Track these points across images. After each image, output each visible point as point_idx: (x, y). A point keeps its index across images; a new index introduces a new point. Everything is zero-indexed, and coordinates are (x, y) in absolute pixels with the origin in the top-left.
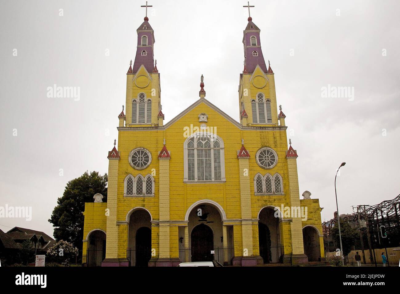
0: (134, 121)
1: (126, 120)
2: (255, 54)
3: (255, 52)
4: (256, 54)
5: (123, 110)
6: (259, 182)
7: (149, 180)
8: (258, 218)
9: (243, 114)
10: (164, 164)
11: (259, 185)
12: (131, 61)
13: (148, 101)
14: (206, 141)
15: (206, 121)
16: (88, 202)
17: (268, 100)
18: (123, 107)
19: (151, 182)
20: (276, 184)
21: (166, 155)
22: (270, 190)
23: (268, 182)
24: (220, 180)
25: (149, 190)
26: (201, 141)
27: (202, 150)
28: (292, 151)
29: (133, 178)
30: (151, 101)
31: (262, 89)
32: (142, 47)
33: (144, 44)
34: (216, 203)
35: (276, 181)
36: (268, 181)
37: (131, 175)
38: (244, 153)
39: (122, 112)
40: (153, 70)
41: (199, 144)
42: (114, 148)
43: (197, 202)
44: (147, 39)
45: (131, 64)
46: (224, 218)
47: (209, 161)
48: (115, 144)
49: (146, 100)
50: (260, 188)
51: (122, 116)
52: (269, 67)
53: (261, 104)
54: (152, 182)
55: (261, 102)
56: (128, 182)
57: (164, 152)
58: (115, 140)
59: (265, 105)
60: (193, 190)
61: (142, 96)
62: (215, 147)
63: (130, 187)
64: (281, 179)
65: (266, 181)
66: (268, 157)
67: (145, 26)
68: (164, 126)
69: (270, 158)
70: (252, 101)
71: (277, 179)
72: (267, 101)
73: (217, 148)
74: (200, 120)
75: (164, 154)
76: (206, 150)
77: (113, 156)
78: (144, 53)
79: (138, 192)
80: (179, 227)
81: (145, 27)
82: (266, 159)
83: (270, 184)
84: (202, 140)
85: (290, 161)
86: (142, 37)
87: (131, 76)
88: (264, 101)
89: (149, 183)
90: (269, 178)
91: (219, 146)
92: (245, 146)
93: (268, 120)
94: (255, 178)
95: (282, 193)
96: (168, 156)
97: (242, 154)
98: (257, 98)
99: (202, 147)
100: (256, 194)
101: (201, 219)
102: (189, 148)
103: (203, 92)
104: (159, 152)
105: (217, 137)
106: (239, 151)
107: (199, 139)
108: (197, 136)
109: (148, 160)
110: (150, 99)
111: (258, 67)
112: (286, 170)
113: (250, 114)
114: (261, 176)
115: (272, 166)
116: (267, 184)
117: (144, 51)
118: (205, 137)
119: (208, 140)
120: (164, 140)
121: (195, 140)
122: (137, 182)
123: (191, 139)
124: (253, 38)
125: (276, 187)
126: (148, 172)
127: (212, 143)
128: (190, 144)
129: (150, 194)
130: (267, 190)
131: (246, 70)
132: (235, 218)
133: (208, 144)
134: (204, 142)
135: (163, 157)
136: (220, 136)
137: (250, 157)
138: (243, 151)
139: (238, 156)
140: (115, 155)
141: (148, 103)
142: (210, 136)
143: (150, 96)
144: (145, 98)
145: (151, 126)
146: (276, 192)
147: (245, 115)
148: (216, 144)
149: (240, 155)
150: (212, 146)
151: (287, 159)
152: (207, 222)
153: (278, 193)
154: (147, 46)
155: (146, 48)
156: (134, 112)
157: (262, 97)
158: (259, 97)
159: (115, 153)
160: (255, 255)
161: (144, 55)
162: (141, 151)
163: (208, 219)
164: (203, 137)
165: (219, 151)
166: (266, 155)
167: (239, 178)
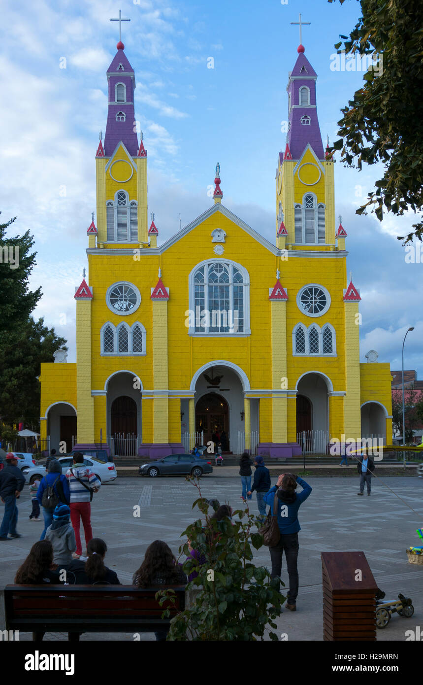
0: (110, 237)
1: (98, 236)
2: (306, 120)
3: (306, 117)
4: (308, 121)
5: (93, 219)
6: (300, 337)
7: (137, 331)
8: (296, 388)
9: (282, 230)
10: (159, 308)
11: (300, 341)
13: (132, 205)
14: (223, 272)
15: (223, 241)
16: (45, 361)
17: (321, 206)
18: (93, 214)
19: (140, 333)
20: (325, 339)
21: (163, 294)
22: (317, 348)
23: (314, 337)
24: (242, 331)
25: (137, 345)
26: (214, 272)
27: (216, 287)
28: (352, 290)
29: (112, 326)
30: (136, 205)
31: (313, 187)
32: (116, 104)
33: (119, 99)
34: (237, 366)
35: (325, 334)
36: (314, 334)
37: (110, 324)
38: (279, 293)
39: (93, 224)
40: (136, 150)
41: (212, 277)
42: (84, 282)
43: (208, 364)
44: (125, 90)
45: (101, 138)
46: (247, 388)
47: (226, 304)
48: (84, 276)
49: (128, 202)
50: (300, 346)
51: (92, 230)
52: (328, 146)
53: (309, 213)
54: (142, 333)
55: (310, 208)
56: (106, 334)
57: (160, 289)
58: (84, 270)
59: (316, 214)
60: (201, 346)
61: (121, 196)
62: (235, 282)
63: (109, 341)
64: (333, 331)
65: (311, 335)
66: (315, 298)
67: (121, 64)
68: (158, 249)
69: (318, 300)
70: (296, 207)
71: (328, 332)
72: (319, 207)
73: (238, 284)
74: (214, 240)
75: (161, 292)
76: (223, 286)
77: (83, 295)
78: (121, 117)
79: (121, 348)
80: (181, 399)
81: (121, 66)
82: (311, 302)
83: (316, 339)
84: (217, 271)
85: (348, 306)
86: (116, 86)
87: (103, 161)
88: (315, 207)
89: (137, 336)
90: (316, 330)
91: (241, 282)
92: (282, 282)
93: (319, 238)
94: (295, 331)
95: (334, 353)
96: (166, 295)
97: (276, 294)
98: (304, 202)
99: (216, 281)
100: (294, 353)
101: (211, 385)
102: (197, 284)
103: (218, 193)
104: (152, 290)
105: (238, 266)
106: (271, 289)
107: (212, 270)
108: (209, 265)
109: (136, 300)
110: (135, 201)
111: (309, 148)
112: (342, 318)
113: (291, 228)
114: (304, 327)
115: (321, 313)
116: (312, 339)
117: (121, 113)
118: (221, 266)
119: (226, 271)
120: (159, 270)
121: (206, 271)
122: (120, 334)
123: (199, 270)
124: (304, 91)
125: (325, 344)
126: (136, 318)
127: (231, 276)
128: (199, 277)
129: (140, 351)
130: (312, 348)
131: (288, 153)
132: (263, 388)
133: (225, 278)
134: (219, 275)
135: (157, 296)
136: (243, 266)
137: (287, 298)
138: (278, 290)
139: (270, 298)
140: (86, 293)
141: (131, 208)
142: (228, 265)
143: (135, 197)
144: (126, 199)
145: (139, 246)
146: (324, 351)
147: (283, 232)
148: (238, 278)
149: (273, 296)
150: (231, 281)
151: (344, 303)
152: (221, 390)
153: (328, 354)
154: (125, 103)
155: (123, 107)
156: (110, 222)
157: (312, 199)
158: (307, 199)
159: (85, 291)
160: (290, 442)
161: (121, 121)
162: (125, 287)
163: (222, 385)
164: (219, 267)
165: (241, 288)
166: (312, 295)
167: (270, 329)
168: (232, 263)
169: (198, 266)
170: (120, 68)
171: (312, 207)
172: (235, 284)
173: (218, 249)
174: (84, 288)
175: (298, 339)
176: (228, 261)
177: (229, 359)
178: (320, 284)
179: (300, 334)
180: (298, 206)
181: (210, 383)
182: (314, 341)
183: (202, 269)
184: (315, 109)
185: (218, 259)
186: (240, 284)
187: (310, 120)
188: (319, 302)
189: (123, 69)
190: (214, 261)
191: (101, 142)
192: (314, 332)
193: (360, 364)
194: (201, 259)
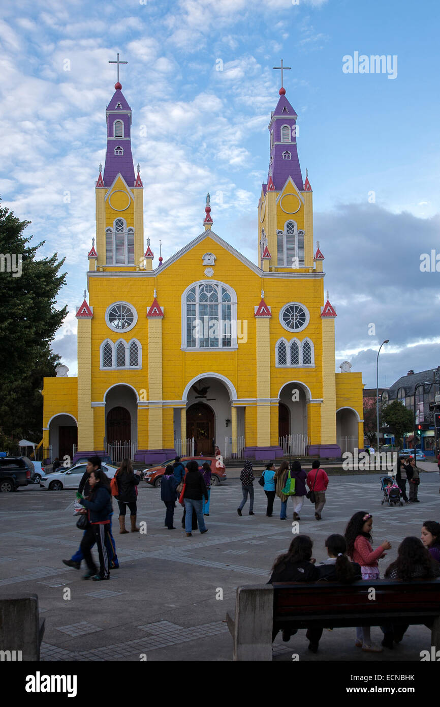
0: (109, 261)
1: (97, 260)
2: (287, 155)
3: (287, 153)
5: (93, 245)
6: (282, 350)
7: (134, 347)
8: (279, 397)
9: (266, 254)
10: (155, 324)
11: (282, 354)
12: (101, 166)
13: (129, 231)
14: (213, 292)
15: (213, 264)
16: (48, 376)
17: (301, 232)
18: (93, 239)
19: (136, 349)
20: (305, 352)
21: (158, 312)
22: (297, 360)
23: (295, 350)
24: (230, 346)
25: (134, 360)
26: (205, 292)
27: (206, 306)
28: (329, 308)
29: (111, 343)
30: (133, 231)
31: (294, 215)
32: (114, 139)
33: (117, 135)
34: (225, 377)
35: (305, 348)
36: (294, 348)
37: (109, 340)
38: (263, 311)
39: (93, 249)
40: (134, 182)
41: (203, 297)
42: (85, 303)
43: (197, 377)
44: (123, 126)
45: (100, 171)
46: (234, 397)
48: (85, 296)
49: (126, 229)
50: (282, 358)
51: (92, 255)
52: (307, 179)
53: (290, 238)
54: (139, 349)
55: (290, 234)
56: (105, 349)
57: (155, 308)
58: (85, 291)
59: (296, 239)
60: (193, 360)
61: (120, 224)
62: (224, 301)
63: (108, 356)
64: (312, 345)
65: (292, 348)
66: (296, 315)
67: (119, 103)
68: (153, 271)
69: (298, 317)
70: (278, 233)
71: (307, 346)
72: (299, 234)
73: (226, 303)
74: (205, 263)
75: (156, 311)
76: (213, 305)
77: (84, 314)
78: (119, 151)
79: (118, 363)
80: (174, 408)
81: (119, 105)
82: (293, 319)
83: (297, 352)
84: (207, 291)
85: (325, 321)
86: (114, 123)
87: (103, 191)
88: (296, 233)
89: (134, 351)
90: (296, 344)
91: (229, 301)
92: (266, 301)
94: (277, 345)
95: (313, 364)
96: (161, 314)
97: (261, 312)
98: (285, 228)
99: (206, 301)
100: (277, 365)
101: (199, 395)
102: (189, 303)
103: (208, 221)
104: (148, 309)
105: (227, 286)
106: (257, 308)
107: (203, 290)
108: (200, 286)
109: (133, 318)
110: (132, 228)
111: (290, 179)
112: (320, 333)
113: (274, 253)
114: (286, 341)
115: (301, 328)
116: (292, 352)
117: (119, 148)
118: (211, 287)
119: (215, 291)
120: (155, 291)
121: (198, 291)
122: (118, 349)
123: (191, 290)
124: (285, 129)
125: (305, 356)
126: (133, 335)
127: (220, 296)
128: (190, 298)
129: (136, 365)
130: (293, 360)
131: (271, 185)
132: (249, 397)
133: (214, 297)
134: (209, 295)
135: (153, 315)
136: (231, 286)
137: (271, 315)
138: (263, 308)
139: (256, 315)
140: (87, 312)
141: (128, 234)
142: (217, 285)
143: (132, 224)
144: (124, 226)
145: (135, 269)
146: (304, 363)
147: (267, 255)
148: (226, 298)
149: (258, 313)
150: (220, 300)
151: (321, 319)
152: (207, 400)
153: (307, 365)
154: (123, 138)
155: (121, 142)
156: (109, 247)
157: (293, 226)
158: (288, 226)
159: (86, 310)
160: (272, 445)
161: (119, 155)
162: (122, 306)
163: (208, 395)
164: (208, 287)
165: (229, 307)
166: (293, 312)
167: (255, 344)
168: (221, 284)
169: (190, 287)
170: (119, 107)
171: (292, 233)
172: (224, 303)
173: (209, 272)
174: (85, 308)
175: (280, 352)
176: (218, 282)
177: (218, 371)
178: (300, 303)
179: (282, 348)
180: (280, 232)
181: (198, 394)
182: (295, 354)
183: (193, 290)
184: (295, 145)
185: (208, 280)
186: (229, 303)
187: (290, 155)
188: (299, 319)
189: (121, 107)
190: (205, 282)
191: (100, 174)
192: (295, 346)
193: (336, 374)
194: (193, 281)
